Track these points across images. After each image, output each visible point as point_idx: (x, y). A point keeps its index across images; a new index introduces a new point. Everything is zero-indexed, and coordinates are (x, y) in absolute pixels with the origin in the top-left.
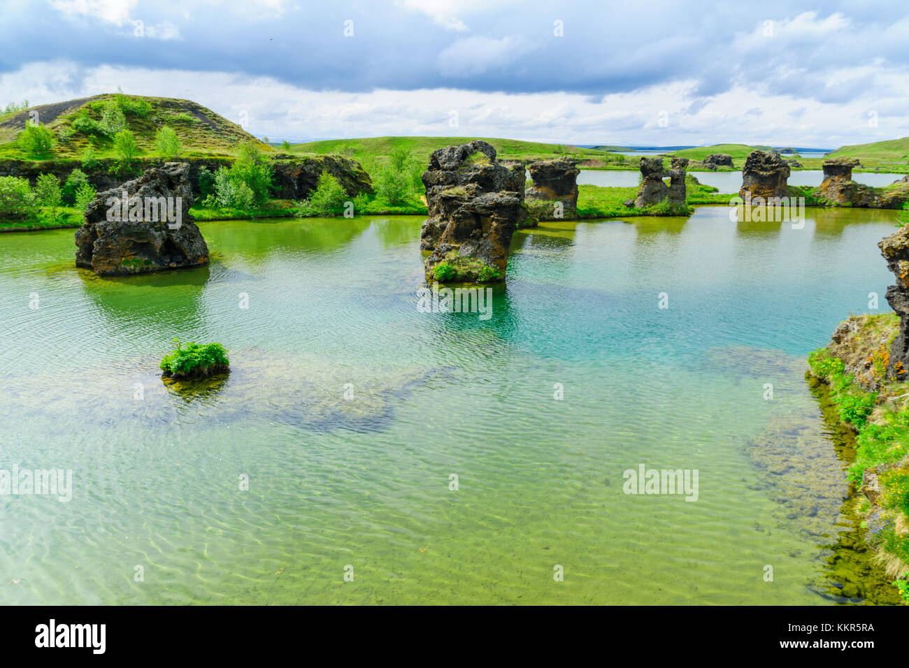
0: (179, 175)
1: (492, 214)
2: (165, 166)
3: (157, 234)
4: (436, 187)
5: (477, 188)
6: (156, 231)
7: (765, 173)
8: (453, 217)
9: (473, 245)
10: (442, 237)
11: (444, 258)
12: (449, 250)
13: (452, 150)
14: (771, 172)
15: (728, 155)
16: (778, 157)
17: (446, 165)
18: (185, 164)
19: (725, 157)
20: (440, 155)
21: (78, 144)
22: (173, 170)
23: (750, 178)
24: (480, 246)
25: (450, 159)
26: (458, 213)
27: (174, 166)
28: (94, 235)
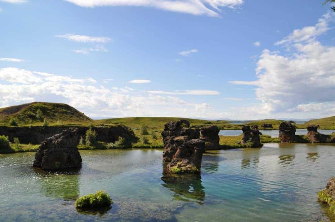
0: (74, 132)
1: (195, 147)
2: (69, 129)
3: (66, 154)
4: (168, 137)
5: (188, 137)
6: (66, 153)
7: (287, 131)
8: (180, 148)
9: (187, 159)
10: (175, 156)
11: (176, 164)
12: (178, 161)
13: (173, 123)
14: (289, 130)
15: (270, 124)
16: (291, 124)
17: (171, 129)
18: (77, 128)
19: (269, 124)
20: (169, 125)
21: (26, 120)
22: (73, 131)
23: (282, 132)
24: (190, 159)
25: (173, 126)
26: (181, 147)
27: (73, 129)
28: (43, 155)
